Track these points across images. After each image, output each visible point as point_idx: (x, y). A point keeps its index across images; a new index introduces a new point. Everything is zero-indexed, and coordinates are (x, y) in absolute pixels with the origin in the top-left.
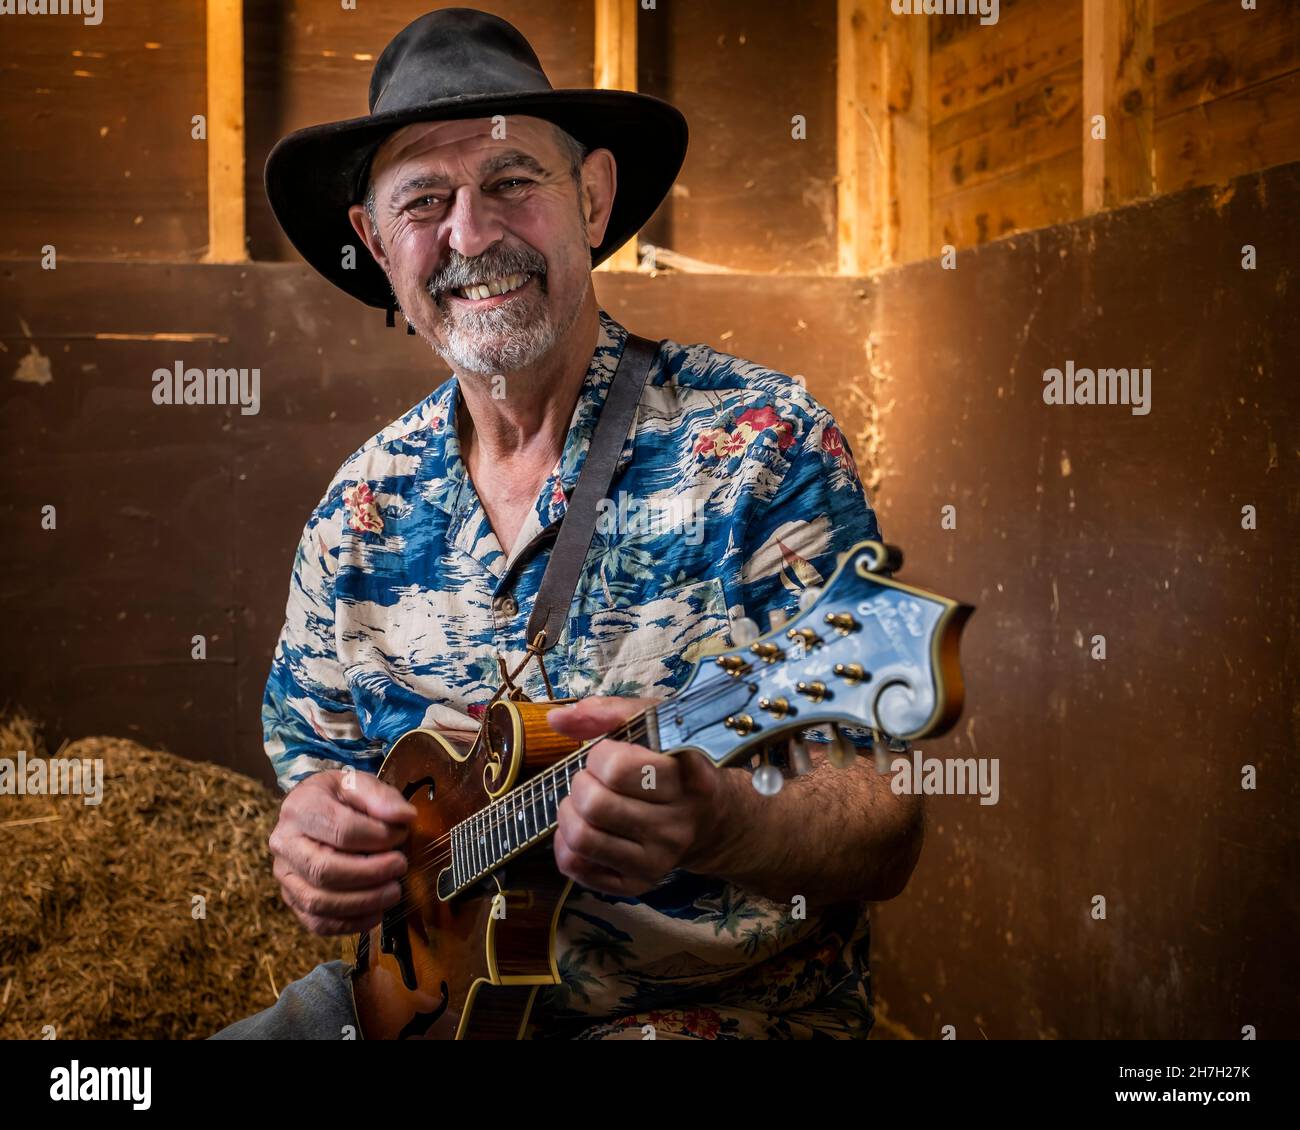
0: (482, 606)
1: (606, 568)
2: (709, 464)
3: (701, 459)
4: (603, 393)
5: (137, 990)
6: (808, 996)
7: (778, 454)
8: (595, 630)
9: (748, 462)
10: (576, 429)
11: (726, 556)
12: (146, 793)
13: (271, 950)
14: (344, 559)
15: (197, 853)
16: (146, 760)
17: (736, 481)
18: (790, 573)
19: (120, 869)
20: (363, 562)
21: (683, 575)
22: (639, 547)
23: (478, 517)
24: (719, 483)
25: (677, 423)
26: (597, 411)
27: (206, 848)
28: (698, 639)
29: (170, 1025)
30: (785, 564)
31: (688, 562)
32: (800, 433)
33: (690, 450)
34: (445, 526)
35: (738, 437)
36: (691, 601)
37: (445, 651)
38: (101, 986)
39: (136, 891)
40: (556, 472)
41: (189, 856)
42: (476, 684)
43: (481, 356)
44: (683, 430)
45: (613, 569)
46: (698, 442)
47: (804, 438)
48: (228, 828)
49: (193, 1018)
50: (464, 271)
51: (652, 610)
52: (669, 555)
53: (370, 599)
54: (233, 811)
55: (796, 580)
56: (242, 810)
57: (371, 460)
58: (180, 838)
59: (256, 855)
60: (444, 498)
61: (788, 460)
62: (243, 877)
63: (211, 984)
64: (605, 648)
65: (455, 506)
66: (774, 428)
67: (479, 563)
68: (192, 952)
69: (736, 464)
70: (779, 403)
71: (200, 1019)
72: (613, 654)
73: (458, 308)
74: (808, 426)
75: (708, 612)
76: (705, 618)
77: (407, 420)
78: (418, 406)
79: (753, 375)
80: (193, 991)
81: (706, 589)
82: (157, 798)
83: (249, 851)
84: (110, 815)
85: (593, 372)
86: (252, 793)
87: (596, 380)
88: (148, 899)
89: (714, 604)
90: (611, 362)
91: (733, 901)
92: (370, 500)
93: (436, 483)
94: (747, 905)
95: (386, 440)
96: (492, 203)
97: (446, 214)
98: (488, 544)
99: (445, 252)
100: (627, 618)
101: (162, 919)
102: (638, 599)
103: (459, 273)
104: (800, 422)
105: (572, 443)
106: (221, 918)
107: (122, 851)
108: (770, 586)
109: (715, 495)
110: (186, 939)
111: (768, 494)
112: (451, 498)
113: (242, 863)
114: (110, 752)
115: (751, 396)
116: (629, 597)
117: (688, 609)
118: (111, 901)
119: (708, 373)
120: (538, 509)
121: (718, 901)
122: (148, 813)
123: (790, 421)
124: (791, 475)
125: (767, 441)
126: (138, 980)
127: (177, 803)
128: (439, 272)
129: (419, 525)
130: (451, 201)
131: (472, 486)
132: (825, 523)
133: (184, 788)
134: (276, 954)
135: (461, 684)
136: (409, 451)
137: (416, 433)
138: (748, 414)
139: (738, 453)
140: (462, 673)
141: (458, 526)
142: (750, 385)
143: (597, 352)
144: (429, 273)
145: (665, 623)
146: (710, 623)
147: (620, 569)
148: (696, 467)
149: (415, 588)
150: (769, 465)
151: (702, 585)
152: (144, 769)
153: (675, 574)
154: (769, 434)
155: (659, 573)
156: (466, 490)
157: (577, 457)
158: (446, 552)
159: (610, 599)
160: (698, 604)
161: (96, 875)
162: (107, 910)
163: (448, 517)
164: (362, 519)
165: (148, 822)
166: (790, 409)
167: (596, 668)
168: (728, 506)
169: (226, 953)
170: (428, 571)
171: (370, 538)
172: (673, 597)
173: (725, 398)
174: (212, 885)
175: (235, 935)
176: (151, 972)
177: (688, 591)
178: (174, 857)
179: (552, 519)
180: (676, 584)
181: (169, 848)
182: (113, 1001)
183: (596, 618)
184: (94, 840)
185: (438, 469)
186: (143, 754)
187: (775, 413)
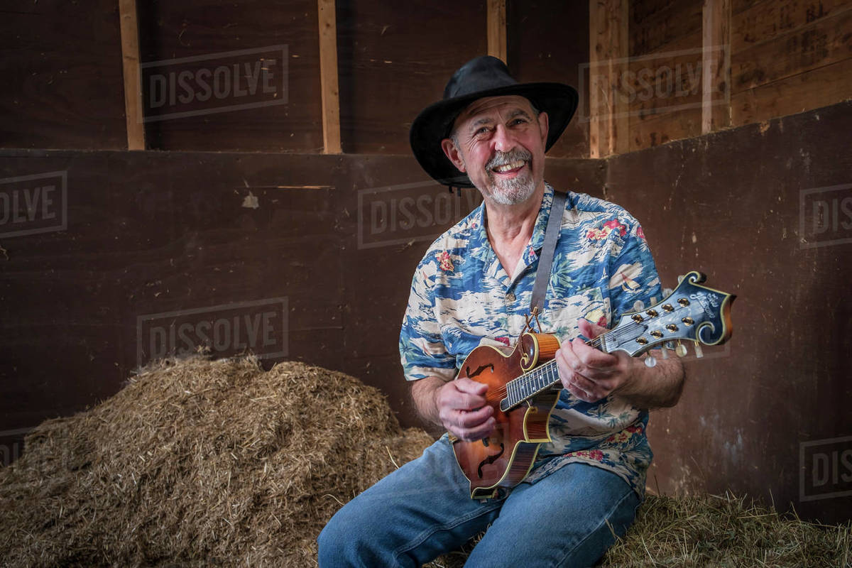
0: (500, 298)
1: (552, 282)
2: (593, 243)
3: (590, 241)
4: (548, 211)
5: (321, 465)
6: (632, 446)
7: (620, 238)
8: (551, 306)
9: (609, 241)
10: (538, 226)
11: (602, 278)
12: (313, 384)
13: (371, 447)
14: (438, 281)
15: (337, 409)
16: (311, 370)
17: (604, 249)
18: (626, 285)
19: (306, 416)
20: (446, 283)
21: (584, 286)
22: (566, 274)
23: (497, 262)
24: (598, 250)
25: (578, 225)
26: (546, 219)
27: (340, 407)
28: (591, 311)
29: (335, 479)
30: (624, 282)
31: (587, 281)
32: (628, 229)
33: (584, 236)
34: (482, 267)
35: (604, 232)
36: (589, 296)
37: (485, 316)
38: (305, 464)
39: (315, 426)
40: (530, 243)
41: (333, 410)
42: (499, 329)
43: (509, 197)
44: (580, 228)
45: (555, 282)
46: (588, 233)
47: (630, 231)
48: (348, 398)
49: (344, 476)
50: (502, 159)
51: (573, 299)
52: (579, 278)
53: (449, 297)
54: (349, 391)
55: (629, 288)
56: (353, 390)
57: (447, 241)
58: (329, 402)
59: (361, 409)
60: (481, 255)
61: (624, 240)
62: (357, 418)
63: (349, 462)
64: (554, 313)
65: (486, 258)
66: (618, 228)
67: (498, 281)
68: (341, 449)
69: (604, 242)
70: (619, 218)
71: (347, 477)
72: (557, 316)
73: (499, 178)
74: (631, 227)
75: (595, 300)
76: (594, 302)
77: (460, 225)
78: (465, 219)
79: (608, 206)
80: (342, 465)
81: (594, 291)
82: (318, 386)
83: (358, 407)
84: (299, 394)
85: (544, 203)
86: (356, 383)
87: (545, 206)
88: (319, 428)
89: (598, 297)
90: (550, 199)
91: (602, 411)
92: (448, 258)
93: (476, 249)
94: (607, 413)
95: (453, 233)
96: (512, 132)
97: (492, 136)
98: (502, 273)
99: (493, 152)
100: (563, 302)
101: (326, 436)
102: (566, 294)
103: (499, 160)
104: (628, 225)
105: (536, 231)
106: (350, 436)
107: (306, 409)
108: (618, 290)
109: (596, 255)
110: (338, 444)
111: (617, 254)
112: (484, 255)
113: (356, 412)
114: (296, 367)
115: (608, 216)
116: (563, 293)
117: (588, 299)
118: (304, 429)
119: (589, 205)
120: (524, 258)
121: (596, 411)
122: (314, 393)
123: (624, 225)
124: (625, 246)
125: (616, 233)
126: (320, 461)
127: (326, 388)
128: (490, 161)
129: (469, 267)
130: (494, 130)
131: (493, 250)
132: (640, 265)
133: (328, 382)
134: (373, 449)
135: (492, 329)
136: (463, 237)
137: (466, 230)
138: (608, 222)
139: (605, 238)
140: (492, 325)
141: (488, 266)
142: (607, 211)
143: (545, 195)
144: (486, 162)
145: (578, 304)
146: (596, 305)
147: (558, 282)
148: (588, 243)
149: (468, 292)
150: (616, 243)
151: (592, 290)
152: (311, 374)
153: (582, 285)
154: (617, 230)
155: (575, 285)
156: (491, 252)
157: (538, 237)
158: (483, 277)
159: (555, 294)
160: (591, 297)
161: (297, 419)
162: (303, 433)
163: (483, 263)
164: (445, 265)
165: (315, 396)
166: (624, 220)
167: (550, 321)
168: (602, 258)
169: (353, 449)
170: (475, 284)
171: (449, 273)
172: (581, 294)
173: (598, 216)
174: (344, 422)
175: (356, 442)
176: (326, 458)
177: (587, 292)
178: (327, 411)
179: (531, 263)
180: (582, 289)
181: (325, 407)
182: (312, 471)
183: (550, 302)
184: (294, 405)
185: (478, 244)
186: (310, 368)
187: (618, 222)
